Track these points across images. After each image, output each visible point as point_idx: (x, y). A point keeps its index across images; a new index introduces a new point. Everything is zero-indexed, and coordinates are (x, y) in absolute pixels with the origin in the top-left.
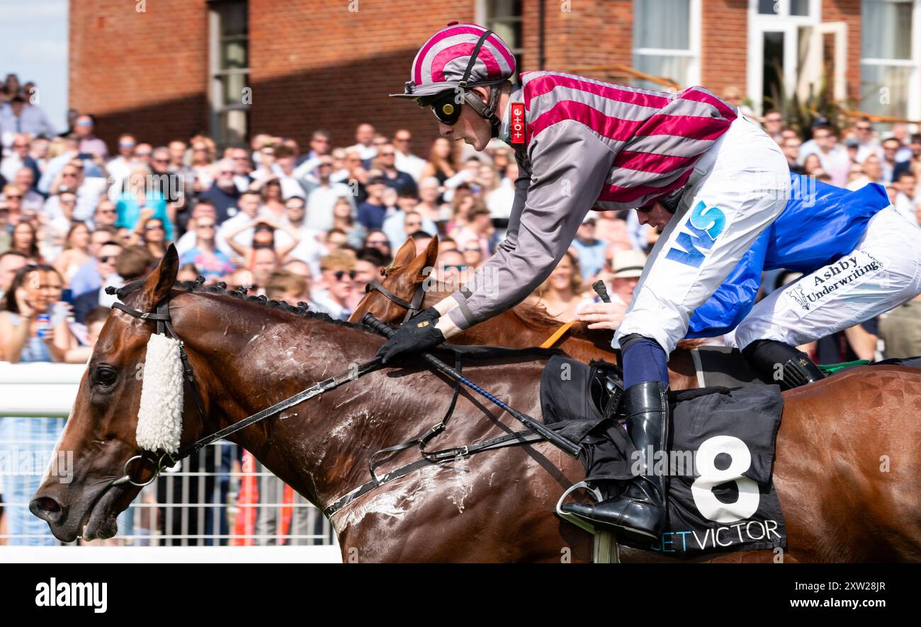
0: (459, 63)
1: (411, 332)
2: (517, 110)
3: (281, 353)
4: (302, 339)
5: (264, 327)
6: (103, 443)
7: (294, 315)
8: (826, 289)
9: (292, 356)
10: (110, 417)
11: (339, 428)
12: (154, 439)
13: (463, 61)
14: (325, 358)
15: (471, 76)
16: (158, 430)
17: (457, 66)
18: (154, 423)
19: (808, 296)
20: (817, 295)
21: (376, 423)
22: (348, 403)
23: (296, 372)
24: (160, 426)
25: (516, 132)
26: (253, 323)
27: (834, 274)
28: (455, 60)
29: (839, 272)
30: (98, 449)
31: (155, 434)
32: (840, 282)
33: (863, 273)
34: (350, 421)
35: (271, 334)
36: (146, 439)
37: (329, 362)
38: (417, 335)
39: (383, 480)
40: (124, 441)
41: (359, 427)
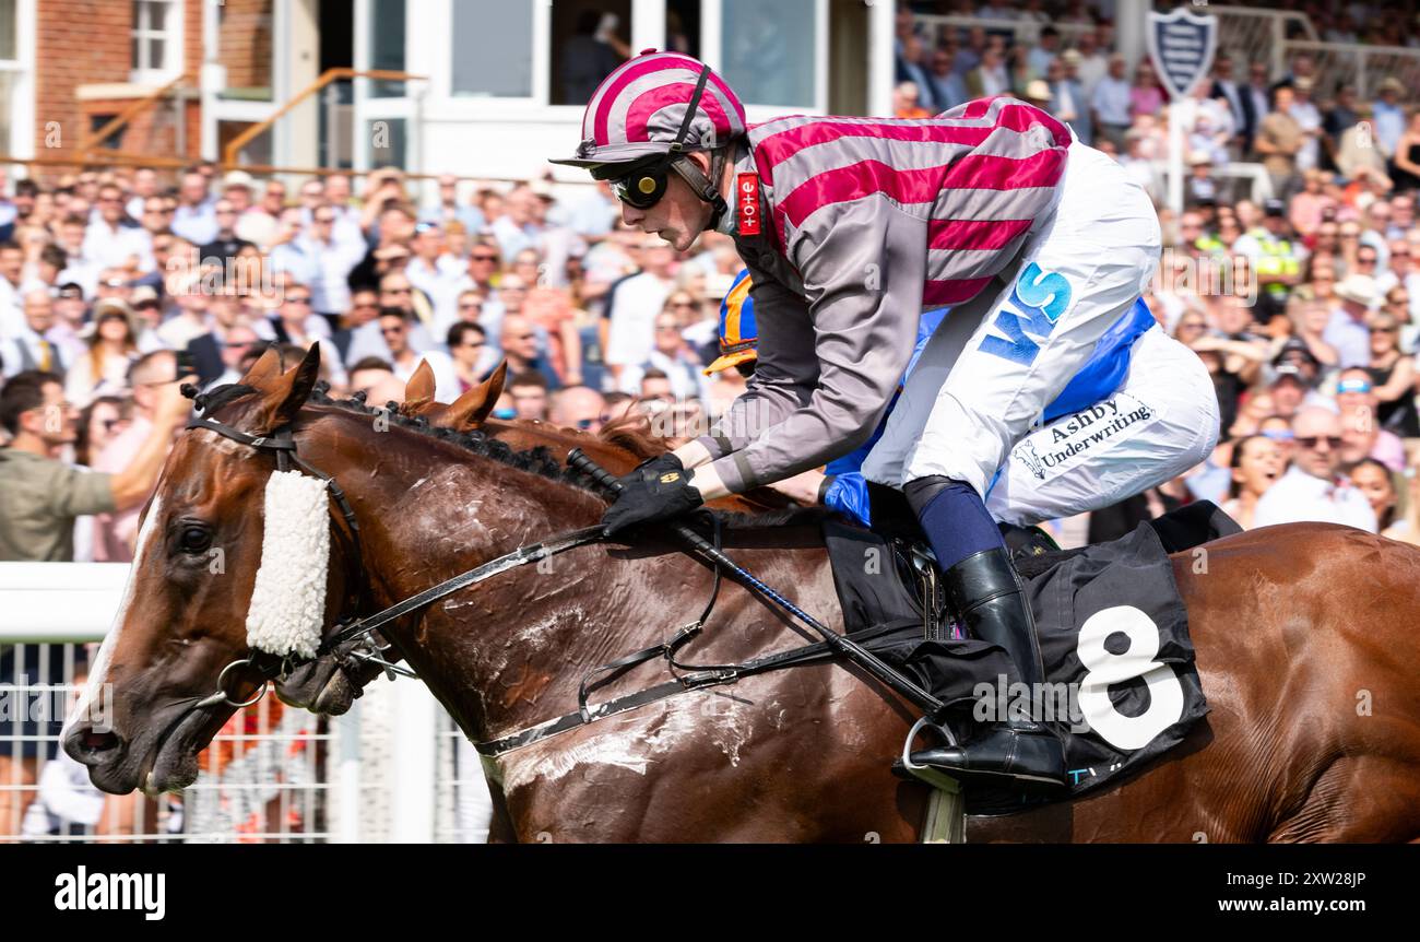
0: (672, 115)
1: (650, 491)
2: (747, 184)
3: (460, 509)
4: (488, 489)
5: (431, 468)
6: (186, 642)
7: (472, 453)
8: (1071, 448)
9: (476, 516)
10: (201, 602)
11: (533, 630)
12: (287, 637)
13: (677, 110)
14: (523, 523)
15: (689, 135)
16: (295, 622)
17: (669, 118)
18: (289, 611)
19: (1044, 458)
20: (1057, 456)
21: (594, 627)
22: (554, 596)
23: (481, 542)
24: (300, 617)
25: (747, 217)
26: (415, 461)
27: (1083, 425)
28: (665, 109)
29: (1090, 422)
30: (176, 653)
31: (290, 628)
32: (1092, 437)
33: (1127, 424)
34: (553, 621)
35: (444, 480)
36: (271, 637)
37: (529, 529)
38: (660, 495)
39: (598, 713)
40: (222, 638)
41: (566, 635)
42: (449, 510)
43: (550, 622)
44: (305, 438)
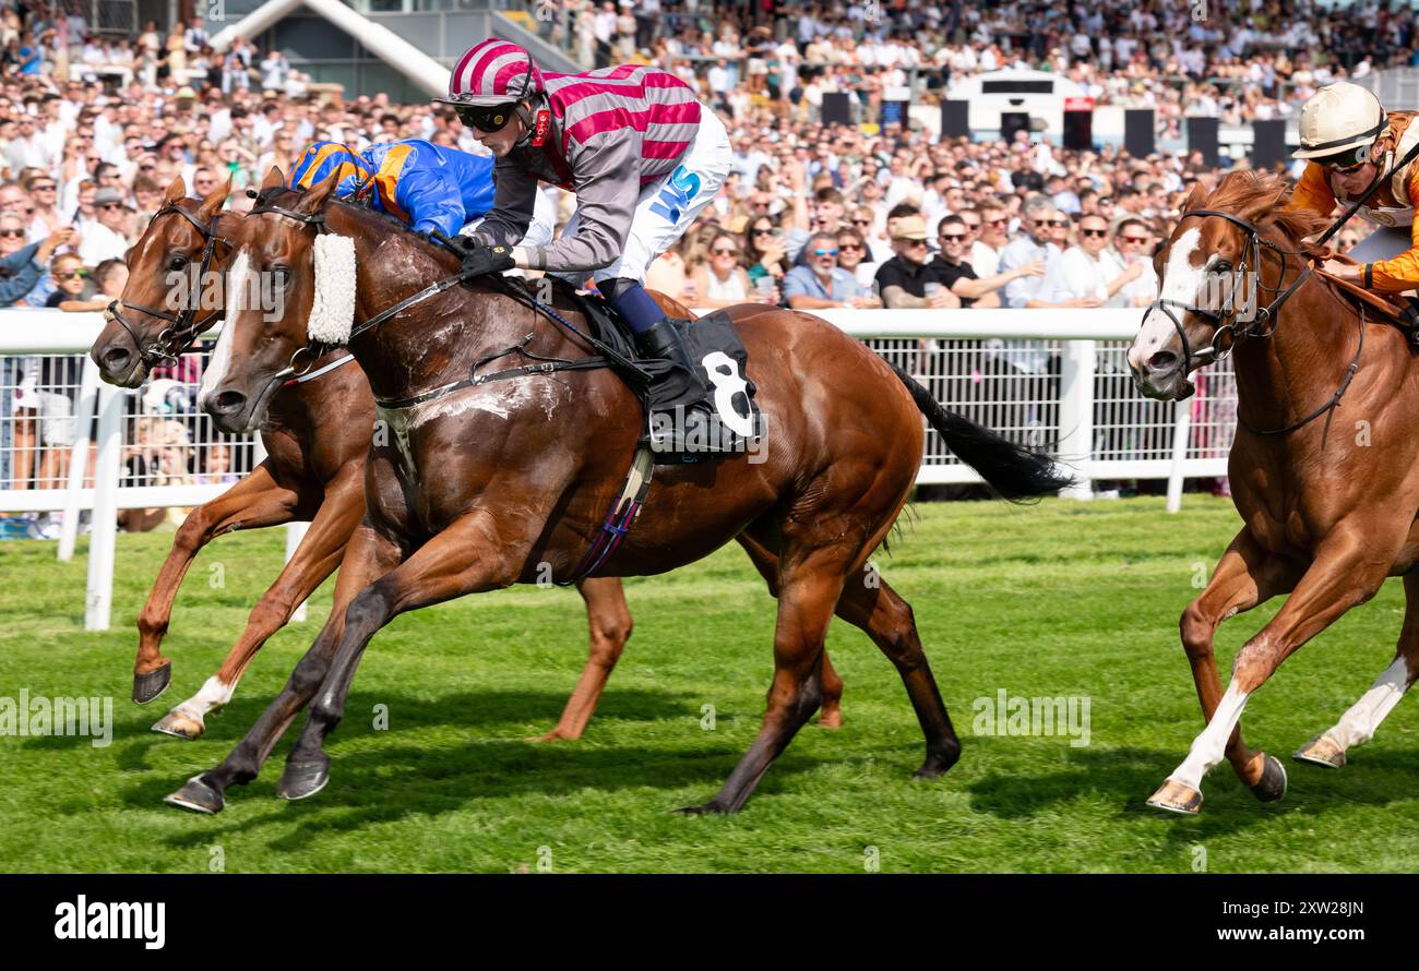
1: (489, 256)
2: (543, 116)
3: (404, 260)
5: (387, 236)
6: (272, 339)
7: (397, 228)
9: (412, 265)
11: (440, 332)
13: (522, 78)
14: (433, 270)
15: (526, 92)
17: (518, 82)
21: (469, 333)
22: (450, 314)
23: (416, 279)
25: (538, 136)
26: (379, 231)
28: (516, 77)
30: (266, 346)
34: (451, 328)
35: (394, 242)
38: (494, 260)
39: (480, 381)
40: (290, 337)
41: (457, 335)
42: (399, 260)
43: (449, 329)
44: (328, 215)
